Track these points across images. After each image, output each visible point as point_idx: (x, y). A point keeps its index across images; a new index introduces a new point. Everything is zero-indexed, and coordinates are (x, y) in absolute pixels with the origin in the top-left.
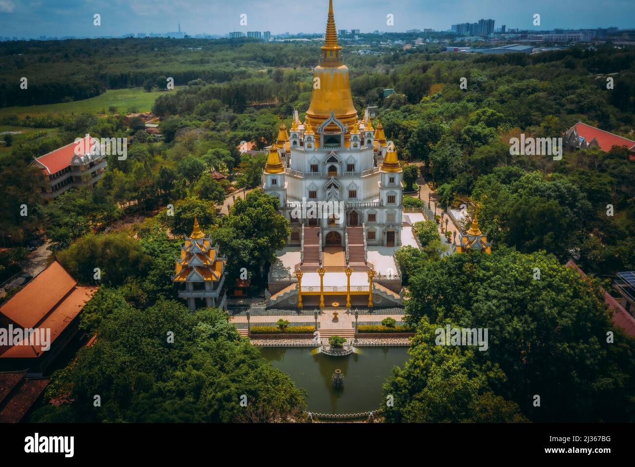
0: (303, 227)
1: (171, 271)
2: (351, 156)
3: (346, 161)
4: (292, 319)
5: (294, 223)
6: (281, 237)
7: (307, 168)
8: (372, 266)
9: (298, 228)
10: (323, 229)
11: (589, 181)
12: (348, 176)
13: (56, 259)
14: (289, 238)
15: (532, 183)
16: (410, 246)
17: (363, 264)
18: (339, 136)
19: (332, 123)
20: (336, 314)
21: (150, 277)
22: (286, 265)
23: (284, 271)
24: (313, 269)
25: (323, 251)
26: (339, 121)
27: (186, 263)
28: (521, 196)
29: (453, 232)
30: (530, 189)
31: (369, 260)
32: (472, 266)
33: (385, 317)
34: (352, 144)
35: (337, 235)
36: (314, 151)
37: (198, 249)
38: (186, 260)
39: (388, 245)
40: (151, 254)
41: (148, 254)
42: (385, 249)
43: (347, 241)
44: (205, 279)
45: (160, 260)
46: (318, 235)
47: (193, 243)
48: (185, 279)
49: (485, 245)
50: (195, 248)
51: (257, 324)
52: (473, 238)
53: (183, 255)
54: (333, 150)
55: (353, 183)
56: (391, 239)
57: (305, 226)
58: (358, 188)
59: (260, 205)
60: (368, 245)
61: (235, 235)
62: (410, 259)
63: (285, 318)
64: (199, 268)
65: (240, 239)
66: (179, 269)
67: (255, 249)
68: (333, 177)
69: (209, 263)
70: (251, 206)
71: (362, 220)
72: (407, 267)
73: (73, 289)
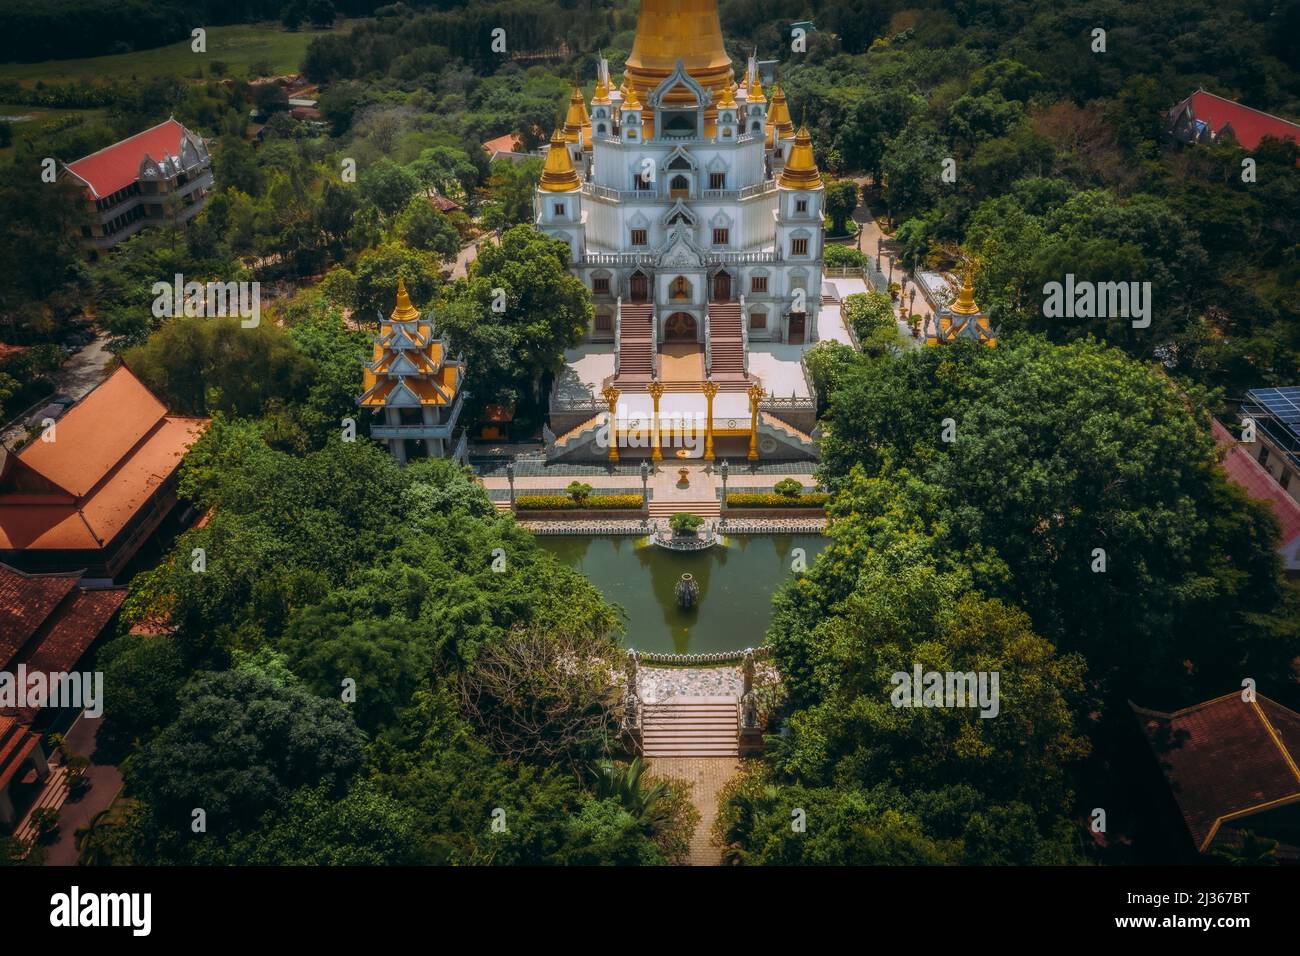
0: (619, 304)
1: (355, 386)
2: (718, 156)
3: (708, 167)
4: (598, 482)
5: (601, 296)
6: (575, 320)
7: (628, 183)
8: (759, 380)
9: (610, 306)
10: (660, 308)
11: (1205, 205)
12: (710, 198)
13: (123, 363)
14: (591, 323)
15: (1089, 211)
16: (835, 341)
17: (739, 377)
18: (694, 114)
19: (679, 85)
20: (683, 473)
21: (313, 399)
22: (584, 380)
23: (582, 391)
24: (638, 388)
25: (659, 351)
26: (695, 81)
27: (384, 371)
28: (1065, 237)
29: (923, 316)
30: (1086, 222)
31: (752, 370)
32: (953, 368)
33: (782, 478)
34: (721, 129)
35: (688, 319)
36: (641, 147)
37: (406, 342)
38: (384, 364)
39: (791, 341)
40: (313, 355)
41: (307, 355)
42: (785, 348)
43: (708, 330)
44: (423, 402)
45: (332, 365)
46: (650, 320)
47: (396, 330)
48: (383, 402)
49: (984, 333)
50: (402, 341)
51: (527, 492)
52: (962, 320)
53: (379, 355)
54: (680, 144)
55: (721, 213)
56: (798, 327)
57: (624, 301)
58: (731, 222)
59: (530, 256)
60: (751, 341)
61: (481, 316)
62: (834, 366)
63: (583, 480)
64: (410, 379)
65: (491, 325)
66: (370, 383)
67: (521, 345)
68: (680, 200)
69: (430, 370)
70: (512, 257)
71: (738, 290)
72: (829, 383)
73: (161, 423)
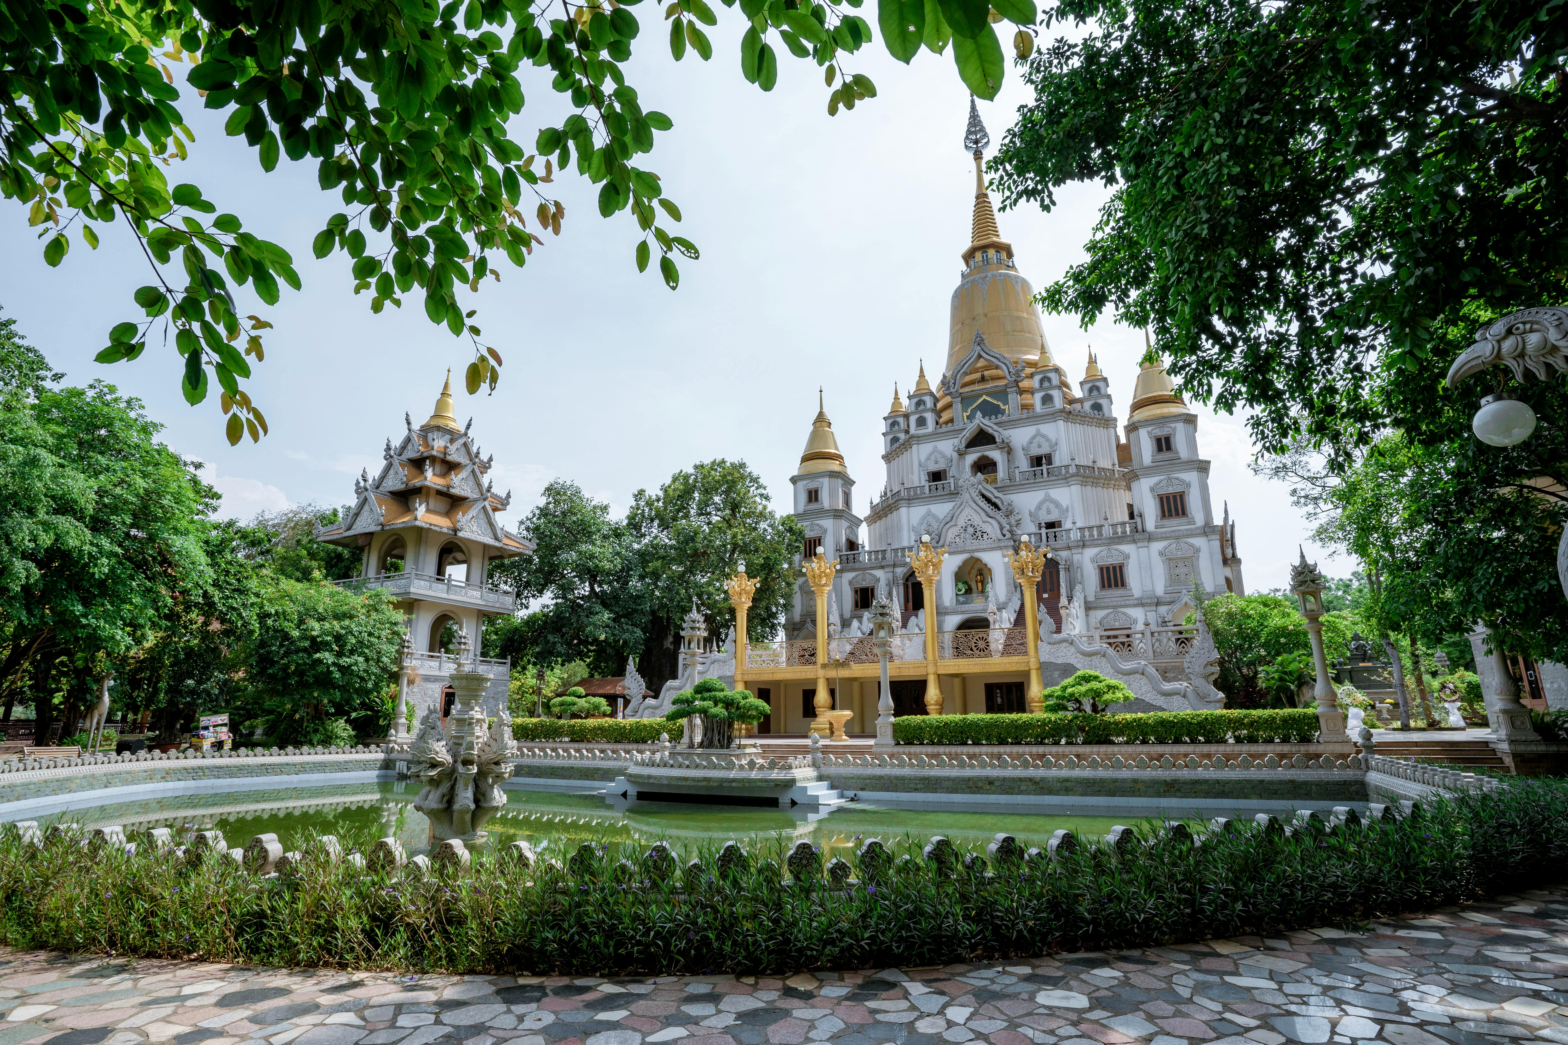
2: (1038, 434)
3: (1027, 447)
12: (1031, 481)
19: (980, 360)
34: (1039, 399)
36: (933, 436)
55: (1048, 499)
58: (1064, 510)
